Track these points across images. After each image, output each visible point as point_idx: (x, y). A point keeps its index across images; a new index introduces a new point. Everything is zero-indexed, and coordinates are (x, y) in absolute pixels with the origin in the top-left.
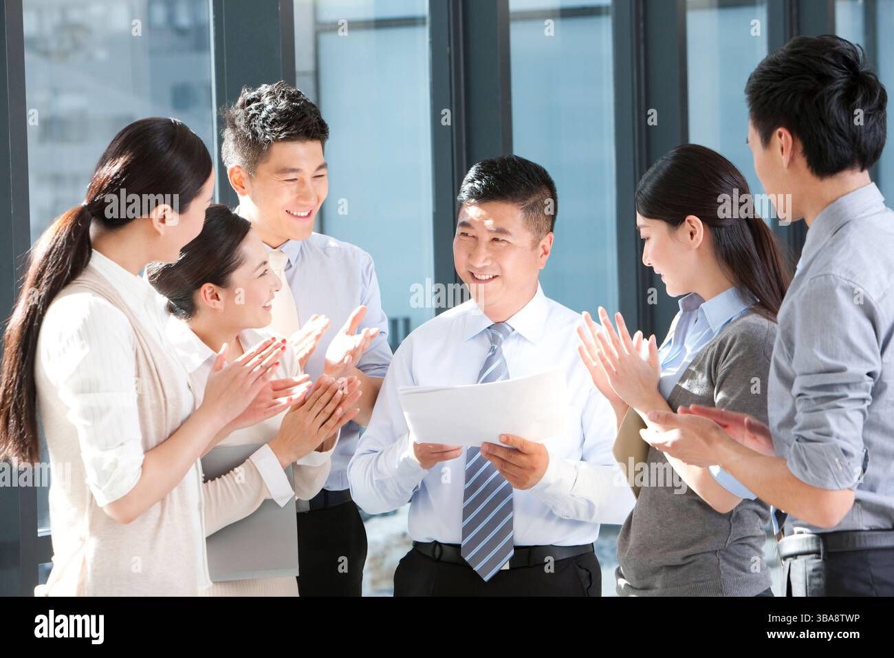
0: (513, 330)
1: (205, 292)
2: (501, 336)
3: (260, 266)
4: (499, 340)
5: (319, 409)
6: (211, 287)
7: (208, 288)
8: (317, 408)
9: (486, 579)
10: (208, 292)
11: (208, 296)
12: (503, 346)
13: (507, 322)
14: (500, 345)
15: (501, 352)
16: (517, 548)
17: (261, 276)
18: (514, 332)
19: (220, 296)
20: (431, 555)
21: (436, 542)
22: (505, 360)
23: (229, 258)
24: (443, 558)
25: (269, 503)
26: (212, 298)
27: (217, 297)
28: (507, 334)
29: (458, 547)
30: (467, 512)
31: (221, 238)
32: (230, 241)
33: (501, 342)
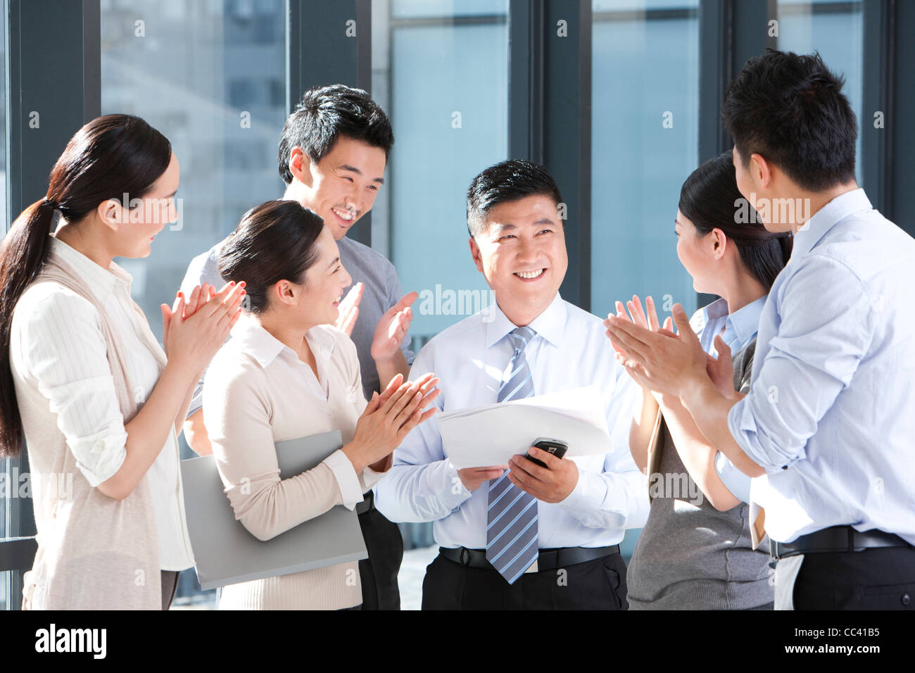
0: (536, 333)
1: (280, 288)
2: (524, 340)
3: (334, 262)
4: (522, 345)
5: (398, 411)
6: (286, 284)
7: (283, 284)
8: (396, 410)
9: (511, 582)
10: (283, 288)
11: (283, 292)
12: (526, 350)
13: (529, 326)
14: (523, 349)
15: (525, 356)
16: (541, 551)
17: (334, 272)
18: (537, 335)
19: (294, 292)
20: (460, 562)
21: (464, 549)
22: (528, 365)
23: (304, 255)
24: (470, 565)
25: (340, 508)
26: (286, 294)
27: (290, 293)
28: (530, 338)
29: (483, 551)
30: (491, 515)
31: (297, 236)
32: (304, 239)
33: (524, 346)
